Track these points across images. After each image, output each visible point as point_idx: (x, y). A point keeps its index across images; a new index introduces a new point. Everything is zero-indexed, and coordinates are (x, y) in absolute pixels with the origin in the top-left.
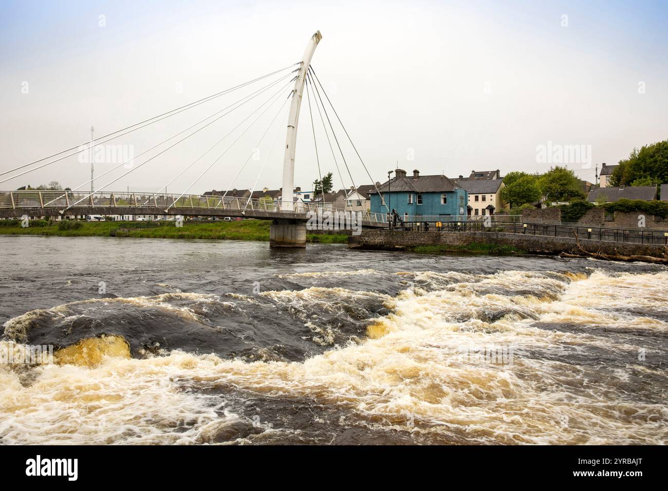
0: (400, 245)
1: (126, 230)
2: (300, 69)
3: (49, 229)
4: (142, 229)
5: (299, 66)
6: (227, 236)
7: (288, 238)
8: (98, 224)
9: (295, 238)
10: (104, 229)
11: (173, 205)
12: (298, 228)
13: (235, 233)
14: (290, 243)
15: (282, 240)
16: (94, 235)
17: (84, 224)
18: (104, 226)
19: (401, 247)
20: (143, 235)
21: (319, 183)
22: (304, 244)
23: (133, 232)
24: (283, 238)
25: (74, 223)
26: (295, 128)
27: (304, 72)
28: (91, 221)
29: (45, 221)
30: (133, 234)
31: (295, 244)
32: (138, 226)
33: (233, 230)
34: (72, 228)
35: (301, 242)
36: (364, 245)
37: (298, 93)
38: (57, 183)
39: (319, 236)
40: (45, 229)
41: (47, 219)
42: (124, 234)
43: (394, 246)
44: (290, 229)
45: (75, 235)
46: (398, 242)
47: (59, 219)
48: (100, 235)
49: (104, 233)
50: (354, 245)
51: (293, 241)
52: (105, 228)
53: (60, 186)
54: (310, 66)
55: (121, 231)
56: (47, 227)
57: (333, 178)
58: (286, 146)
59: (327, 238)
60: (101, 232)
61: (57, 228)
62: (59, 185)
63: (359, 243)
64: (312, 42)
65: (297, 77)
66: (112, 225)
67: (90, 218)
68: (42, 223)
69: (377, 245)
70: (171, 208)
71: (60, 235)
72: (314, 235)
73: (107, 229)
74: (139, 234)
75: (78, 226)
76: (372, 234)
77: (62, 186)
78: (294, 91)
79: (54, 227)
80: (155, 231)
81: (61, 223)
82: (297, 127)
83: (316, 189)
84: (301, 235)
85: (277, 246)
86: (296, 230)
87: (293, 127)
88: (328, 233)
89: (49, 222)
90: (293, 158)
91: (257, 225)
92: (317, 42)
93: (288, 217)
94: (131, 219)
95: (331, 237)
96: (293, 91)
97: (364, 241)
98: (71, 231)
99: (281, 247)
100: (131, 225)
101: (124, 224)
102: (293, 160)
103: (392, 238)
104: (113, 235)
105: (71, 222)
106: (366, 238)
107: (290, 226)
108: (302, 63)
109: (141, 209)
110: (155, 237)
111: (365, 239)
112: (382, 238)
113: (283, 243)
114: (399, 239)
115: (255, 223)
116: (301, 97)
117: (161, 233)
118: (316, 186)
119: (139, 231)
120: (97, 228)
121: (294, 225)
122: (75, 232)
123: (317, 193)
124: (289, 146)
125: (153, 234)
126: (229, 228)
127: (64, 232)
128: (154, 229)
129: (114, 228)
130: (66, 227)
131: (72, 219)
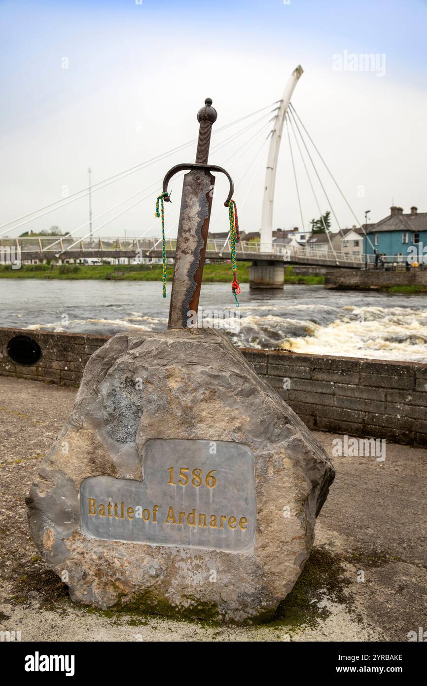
0: (376, 286)
1: (120, 274)
2: (279, 108)
3: (50, 273)
4: (135, 272)
5: (278, 105)
6: (215, 278)
7: (267, 279)
8: (94, 268)
9: (273, 279)
10: (100, 273)
11: (154, 248)
12: (276, 269)
13: (223, 276)
14: (268, 284)
15: (260, 281)
16: (91, 278)
17: (82, 268)
18: (100, 270)
19: (376, 287)
20: (136, 278)
21: (316, 223)
22: (282, 285)
23: (127, 275)
24: (262, 279)
25: (73, 267)
26: (274, 170)
27: (283, 110)
28: (89, 266)
29: (47, 265)
30: (127, 277)
31: (273, 284)
32: (132, 269)
33: (222, 272)
34: (71, 272)
35: (279, 283)
36: (340, 286)
37: (277, 133)
38: (57, 228)
39: (305, 278)
40: (47, 273)
41: (48, 263)
42: (118, 277)
43: (369, 287)
44: (268, 270)
45: (73, 279)
46: (374, 282)
47: (60, 263)
48: (96, 279)
49: (101, 277)
50: (330, 286)
51: (271, 282)
52: (101, 271)
53: (60, 231)
54: (290, 103)
55: (116, 275)
56: (48, 271)
57: (331, 217)
58: (264, 188)
59: (313, 280)
60: (98, 276)
61: (57, 272)
62: (59, 229)
63: (335, 283)
64: (293, 78)
65: (277, 117)
66: (109, 269)
67: (87, 263)
68: (44, 267)
69: (352, 286)
70: (151, 251)
71: (61, 279)
72: (300, 277)
73: (103, 272)
74: (132, 277)
75: (76, 270)
76: (348, 274)
77: (62, 230)
78: (274, 131)
79: (55, 271)
80: (148, 274)
81: (61, 267)
82: (276, 168)
83: (313, 229)
84: (278, 276)
85: (256, 287)
86: (274, 271)
87: (272, 169)
88: (314, 275)
89: (50, 267)
90: (271, 200)
91: (245, 267)
92: (298, 78)
93: (265, 258)
94: (126, 263)
95: (317, 279)
96: (272, 131)
97: (340, 282)
98: (70, 275)
99: (260, 288)
100: (125, 268)
101: (119, 268)
102: (271, 202)
103: (368, 279)
104: (108, 279)
105: (70, 266)
106: (342, 279)
107: (268, 267)
108: (282, 101)
109: (125, 253)
110: (147, 280)
111: (340, 280)
112: (358, 278)
113: (261, 284)
114: (374, 280)
115: (244, 265)
116: (280, 137)
117: (152, 276)
118: (313, 226)
119: (132, 274)
120: (93, 271)
121: (272, 267)
122: (74, 276)
123: (314, 232)
124: (267, 188)
125: (145, 277)
126: (218, 271)
127: (64, 276)
128: (146, 272)
129: (109, 271)
130: (66, 271)
131: (72, 264)
